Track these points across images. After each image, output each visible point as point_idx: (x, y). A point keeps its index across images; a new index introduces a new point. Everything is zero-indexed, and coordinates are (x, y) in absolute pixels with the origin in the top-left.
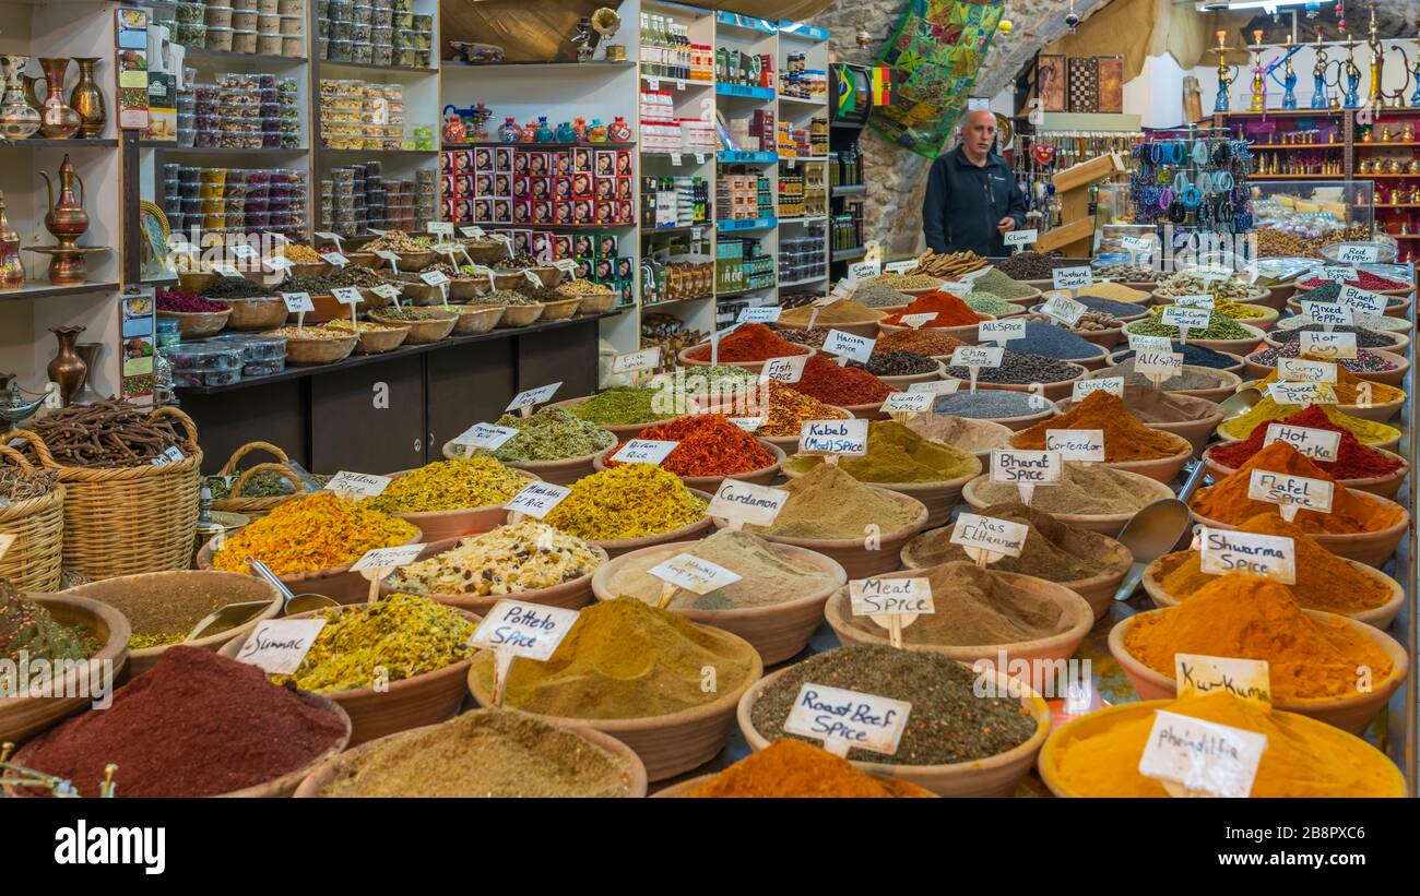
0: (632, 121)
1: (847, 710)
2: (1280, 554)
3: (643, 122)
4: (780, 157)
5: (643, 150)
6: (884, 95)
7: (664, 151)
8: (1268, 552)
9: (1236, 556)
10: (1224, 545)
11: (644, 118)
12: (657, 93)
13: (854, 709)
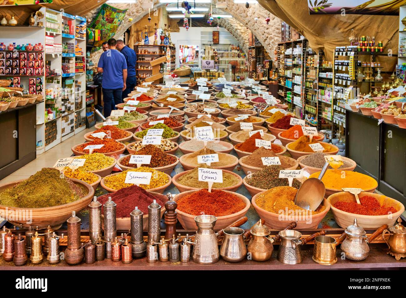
0: (43, 44)
1: (291, 173)
2: (315, 131)
3: (46, 45)
4: (76, 55)
5: (46, 53)
6: (98, 37)
7: (50, 53)
8: (313, 130)
9: (308, 132)
10: (306, 130)
11: (46, 44)
12: (49, 36)
13: (292, 172)
